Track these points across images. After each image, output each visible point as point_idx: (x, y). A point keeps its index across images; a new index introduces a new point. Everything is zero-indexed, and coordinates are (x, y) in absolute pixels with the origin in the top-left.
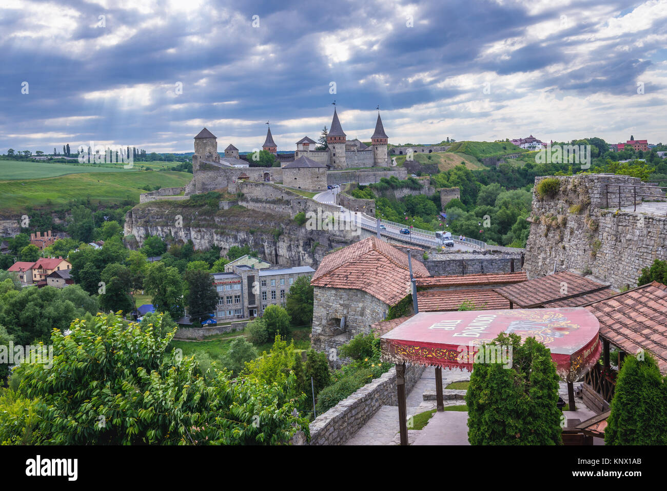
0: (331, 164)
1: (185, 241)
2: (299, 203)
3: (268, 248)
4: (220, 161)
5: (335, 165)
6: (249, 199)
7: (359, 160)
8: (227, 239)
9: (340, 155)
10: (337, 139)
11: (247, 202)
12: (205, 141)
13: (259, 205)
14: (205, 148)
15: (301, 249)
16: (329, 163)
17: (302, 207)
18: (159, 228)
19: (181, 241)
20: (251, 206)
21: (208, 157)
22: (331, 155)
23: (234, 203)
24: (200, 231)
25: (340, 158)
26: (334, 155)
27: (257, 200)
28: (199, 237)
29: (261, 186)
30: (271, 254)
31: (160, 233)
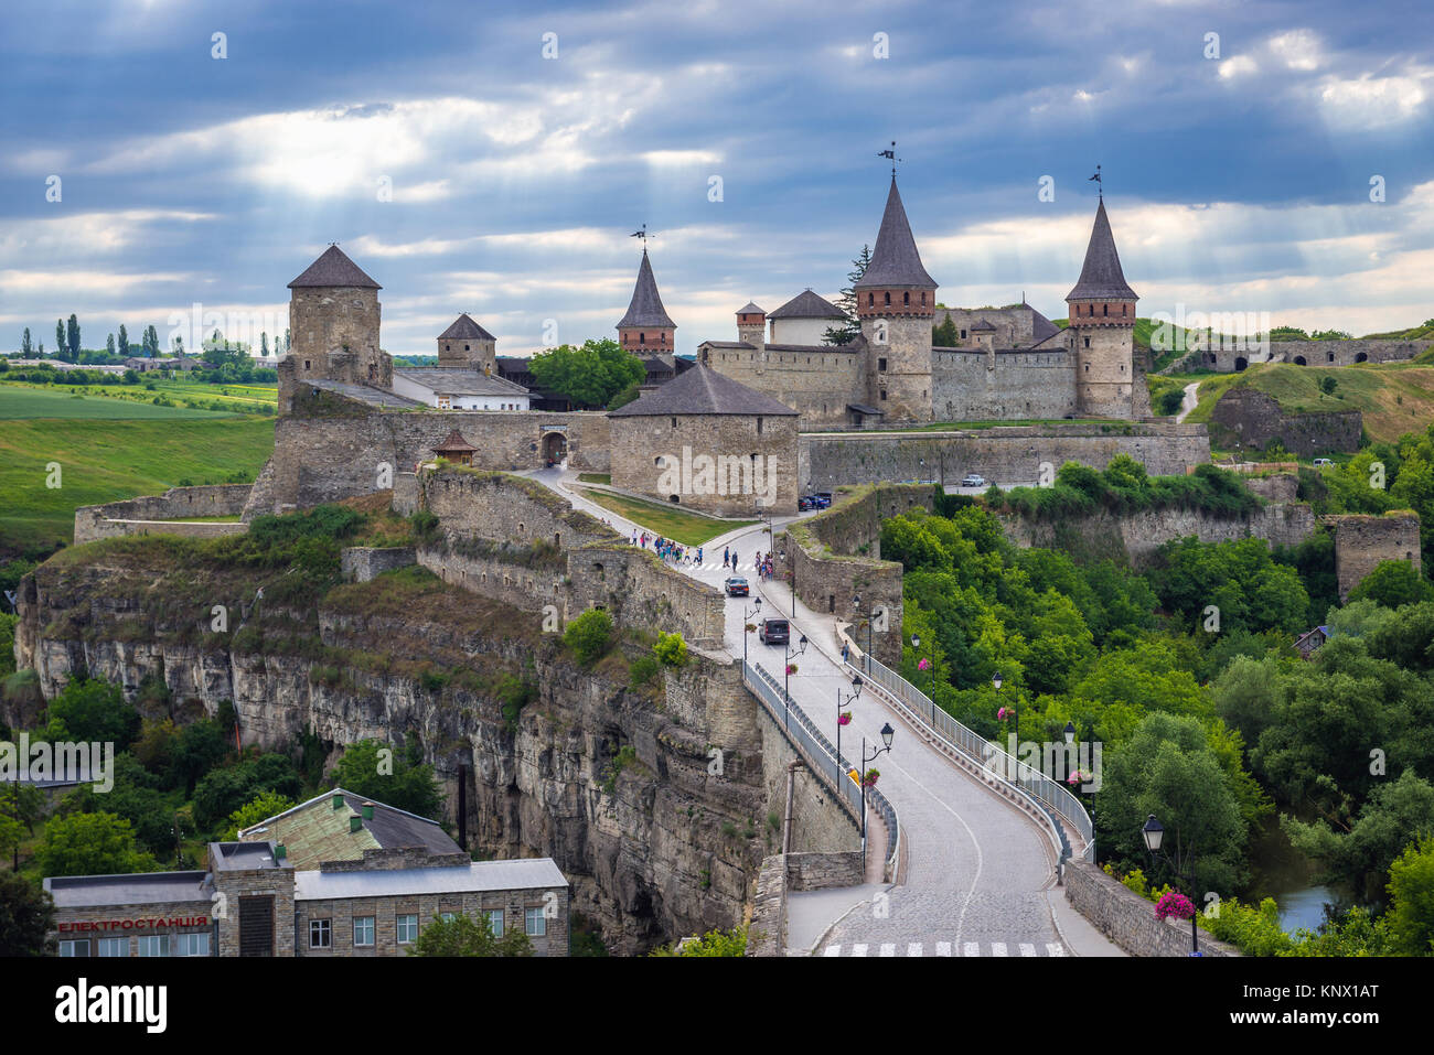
0: (870, 402)
1: (211, 705)
2: (599, 566)
3: (482, 757)
4: (396, 380)
5: (886, 406)
6: (451, 539)
7: (1003, 388)
8: (346, 708)
9: (908, 368)
10: (897, 298)
11: (444, 554)
12: (326, 301)
13: (479, 568)
14: (326, 329)
15: (587, 771)
16: (858, 398)
17: (609, 587)
18: (121, 651)
19: (196, 706)
20: (451, 568)
21: (339, 363)
22: (869, 364)
23: (398, 556)
24: (260, 669)
25: (906, 380)
26: (883, 363)
27: (474, 549)
28: (258, 694)
29: (491, 488)
30: (492, 784)
31: (122, 667)
